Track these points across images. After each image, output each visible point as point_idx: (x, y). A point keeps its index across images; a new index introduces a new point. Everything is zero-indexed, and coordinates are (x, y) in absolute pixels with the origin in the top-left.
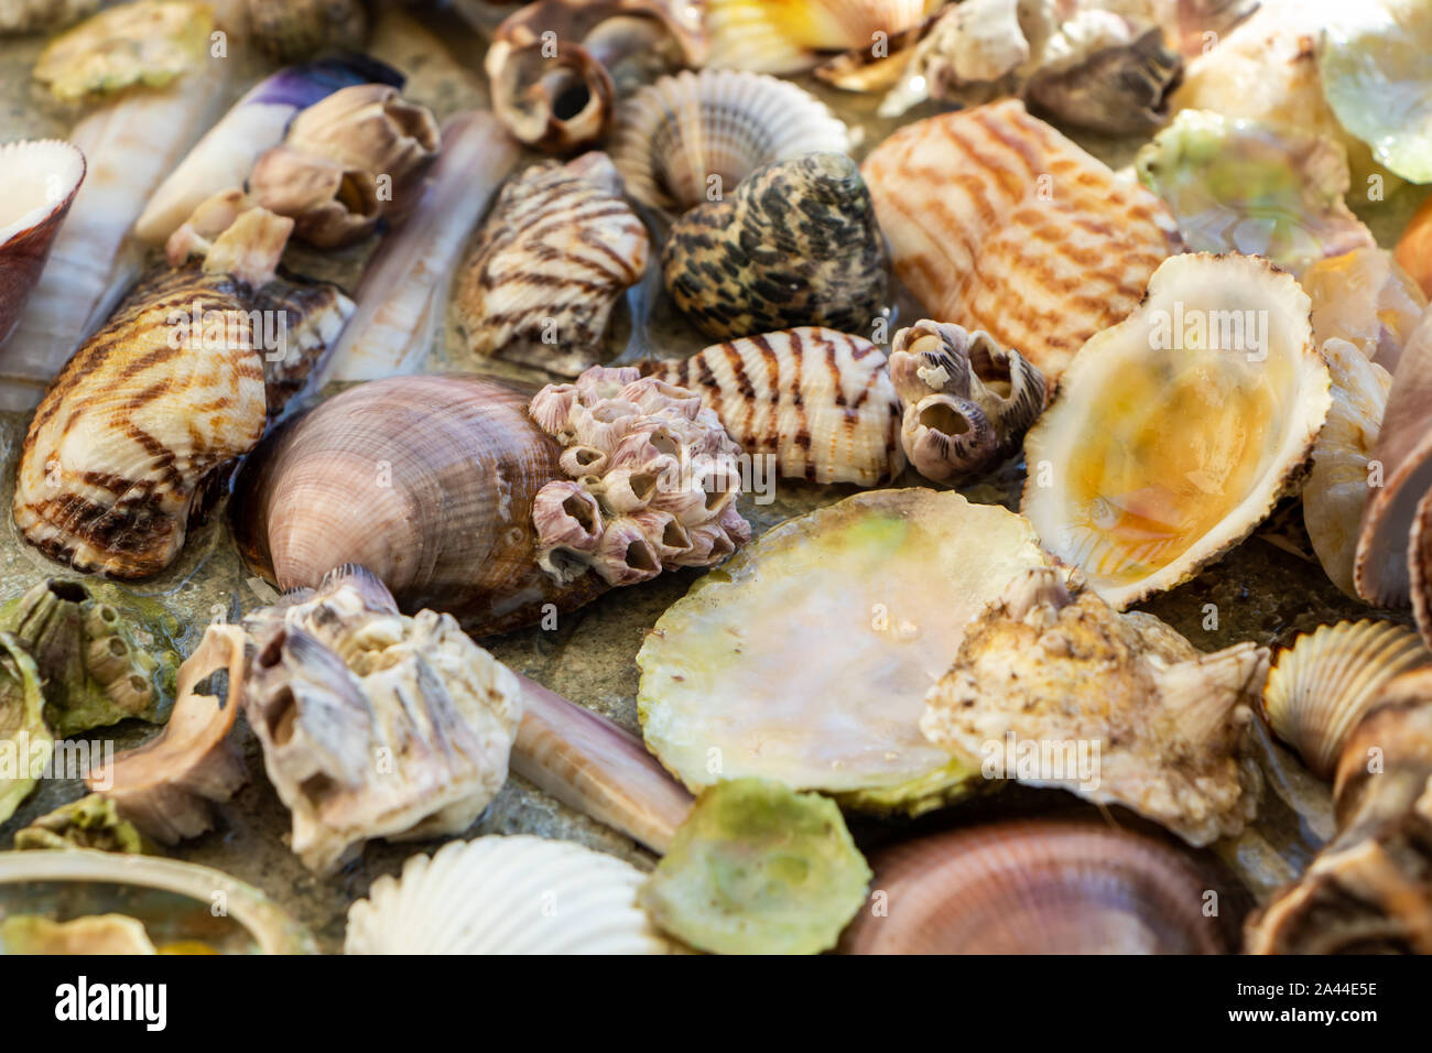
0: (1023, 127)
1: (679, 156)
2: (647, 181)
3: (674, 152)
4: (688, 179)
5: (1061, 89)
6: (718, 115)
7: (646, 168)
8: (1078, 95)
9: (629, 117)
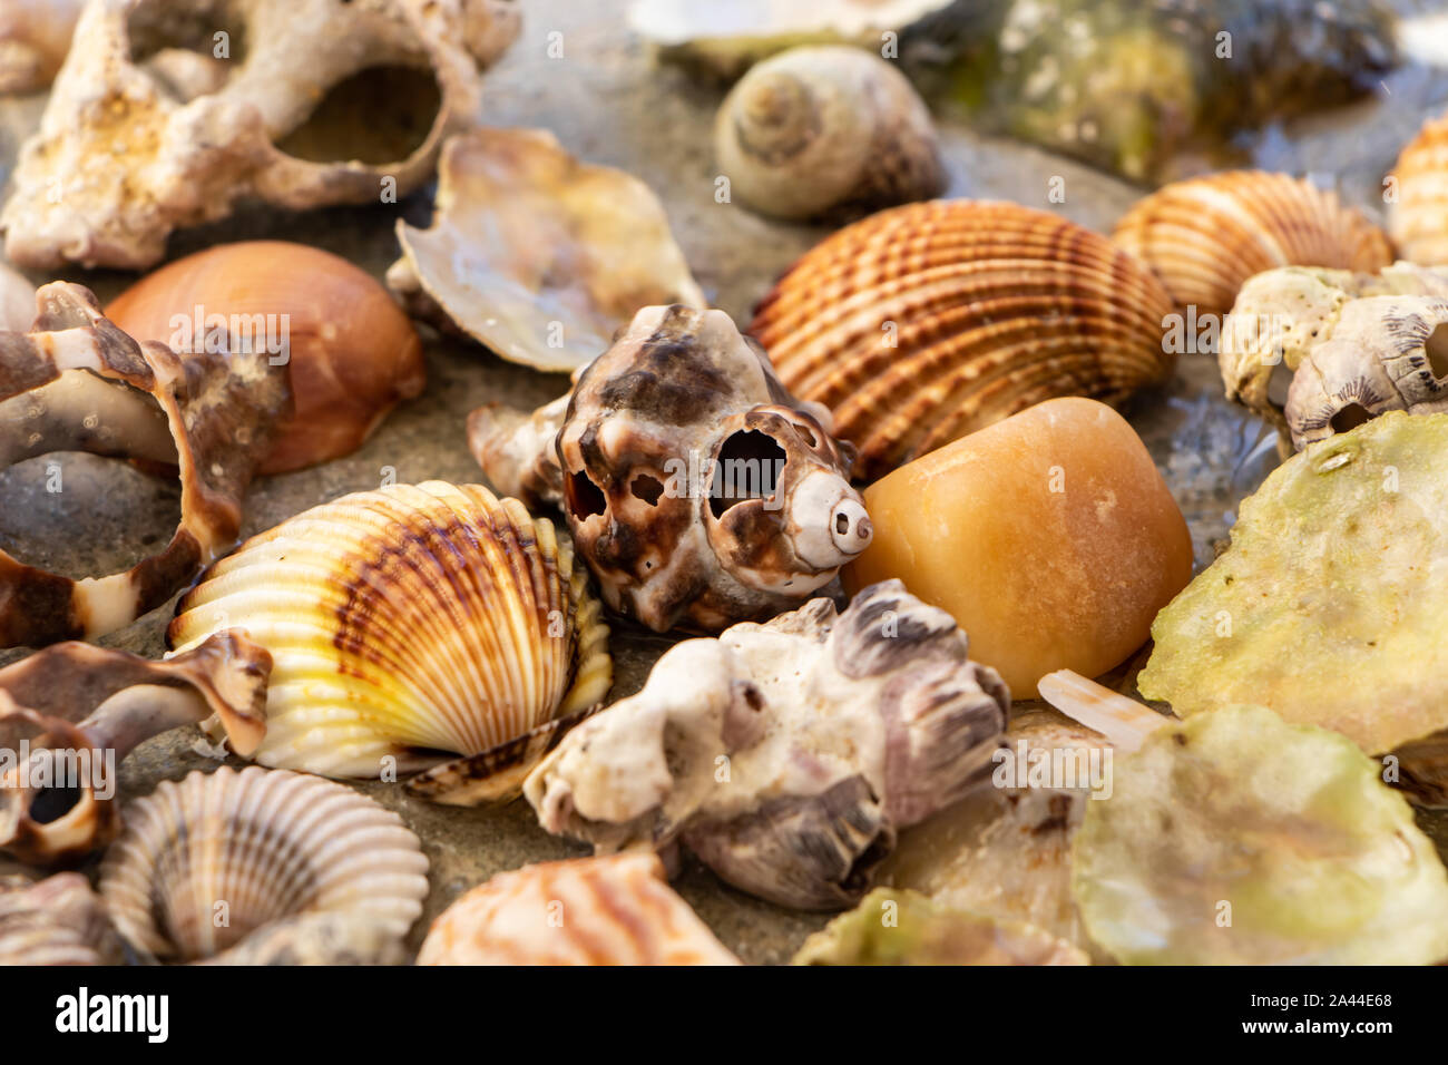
0: (644, 897)
1: (183, 888)
2: (143, 916)
3: (178, 882)
4: (191, 922)
5: (723, 840)
6: (243, 836)
7: (145, 901)
8: (743, 852)
9: (135, 826)
